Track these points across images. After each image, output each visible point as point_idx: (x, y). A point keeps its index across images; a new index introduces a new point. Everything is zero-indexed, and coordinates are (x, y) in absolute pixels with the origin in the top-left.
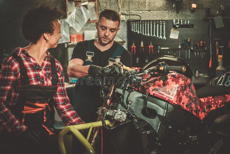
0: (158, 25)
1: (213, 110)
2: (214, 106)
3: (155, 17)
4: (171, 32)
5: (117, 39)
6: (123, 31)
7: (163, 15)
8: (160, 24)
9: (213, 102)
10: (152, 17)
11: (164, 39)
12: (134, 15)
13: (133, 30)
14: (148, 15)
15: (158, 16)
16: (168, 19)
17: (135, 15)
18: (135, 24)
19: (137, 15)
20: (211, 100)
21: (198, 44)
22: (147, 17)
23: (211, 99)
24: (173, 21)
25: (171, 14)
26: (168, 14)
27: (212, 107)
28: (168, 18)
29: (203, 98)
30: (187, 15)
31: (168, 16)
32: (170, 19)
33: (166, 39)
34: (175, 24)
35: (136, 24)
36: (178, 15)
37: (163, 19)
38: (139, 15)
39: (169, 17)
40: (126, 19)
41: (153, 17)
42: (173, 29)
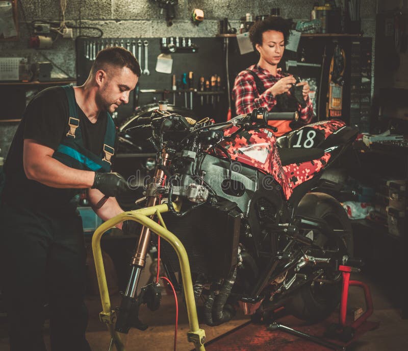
0: (134, 47)
1: (299, 185)
2: (300, 179)
3: (128, 32)
4: (158, 61)
5: (58, 74)
6: (68, 58)
7: (142, 28)
8: (138, 46)
9: (298, 173)
10: (122, 32)
11: (146, 73)
12: (89, 28)
13: (87, 57)
14: (115, 29)
15: (134, 30)
16: (152, 37)
17: (91, 28)
18: (91, 45)
19: (94, 28)
20: (295, 170)
21: (208, 83)
22: (112, 32)
23: (295, 167)
24: (161, 40)
25: (157, 27)
26: (151, 28)
27: (297, 180)
28: (151, 34)
29: (285, 166)
30: (185, 30)
31: (151, 31)
32: (156, 37)
33: (150, 75)
34: (165, 45)
35: (93, 45)
36: (170, 28)
37: (142, 37)
38: (98, 29)
39: (153, 32)
40: (73, 35)
41: (124, 33)
42: (162, 55)
